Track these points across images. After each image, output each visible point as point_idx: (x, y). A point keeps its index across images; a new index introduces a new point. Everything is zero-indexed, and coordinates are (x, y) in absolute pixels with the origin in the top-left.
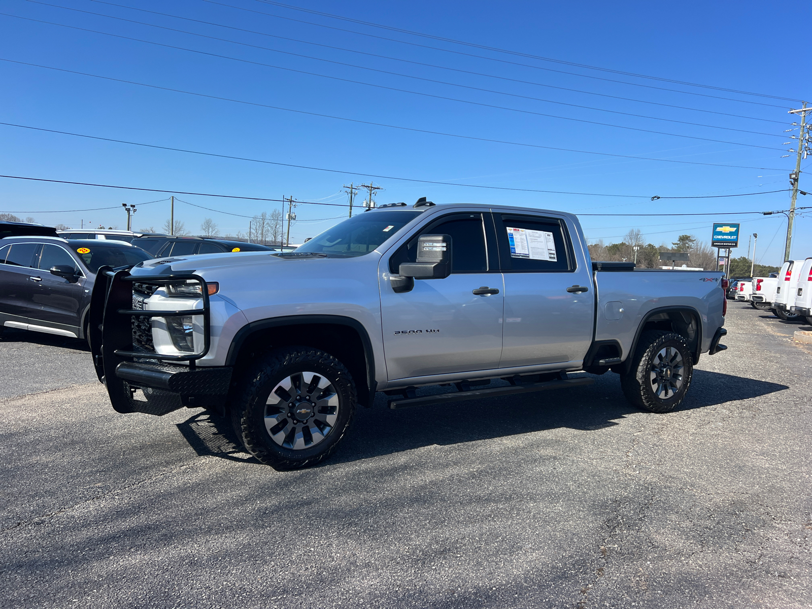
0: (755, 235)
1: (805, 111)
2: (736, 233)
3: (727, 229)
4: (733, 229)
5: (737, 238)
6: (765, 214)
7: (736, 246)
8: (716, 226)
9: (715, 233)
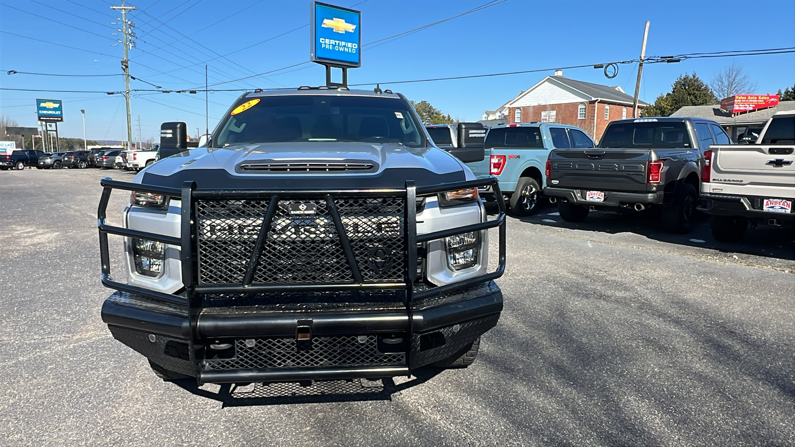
0: (83, 111)
1: (124, 9)
2: (60, 108)
3: (51, 105)
4: (57, 105)
5: (61, 113)
6: (109, 94)
7: (62, 120)
8: (39, 101)
9: (39, 108)
